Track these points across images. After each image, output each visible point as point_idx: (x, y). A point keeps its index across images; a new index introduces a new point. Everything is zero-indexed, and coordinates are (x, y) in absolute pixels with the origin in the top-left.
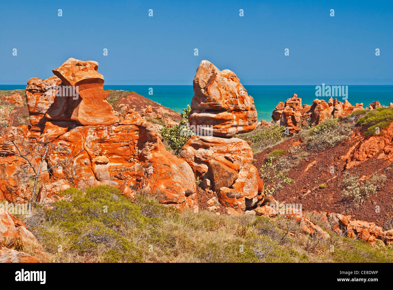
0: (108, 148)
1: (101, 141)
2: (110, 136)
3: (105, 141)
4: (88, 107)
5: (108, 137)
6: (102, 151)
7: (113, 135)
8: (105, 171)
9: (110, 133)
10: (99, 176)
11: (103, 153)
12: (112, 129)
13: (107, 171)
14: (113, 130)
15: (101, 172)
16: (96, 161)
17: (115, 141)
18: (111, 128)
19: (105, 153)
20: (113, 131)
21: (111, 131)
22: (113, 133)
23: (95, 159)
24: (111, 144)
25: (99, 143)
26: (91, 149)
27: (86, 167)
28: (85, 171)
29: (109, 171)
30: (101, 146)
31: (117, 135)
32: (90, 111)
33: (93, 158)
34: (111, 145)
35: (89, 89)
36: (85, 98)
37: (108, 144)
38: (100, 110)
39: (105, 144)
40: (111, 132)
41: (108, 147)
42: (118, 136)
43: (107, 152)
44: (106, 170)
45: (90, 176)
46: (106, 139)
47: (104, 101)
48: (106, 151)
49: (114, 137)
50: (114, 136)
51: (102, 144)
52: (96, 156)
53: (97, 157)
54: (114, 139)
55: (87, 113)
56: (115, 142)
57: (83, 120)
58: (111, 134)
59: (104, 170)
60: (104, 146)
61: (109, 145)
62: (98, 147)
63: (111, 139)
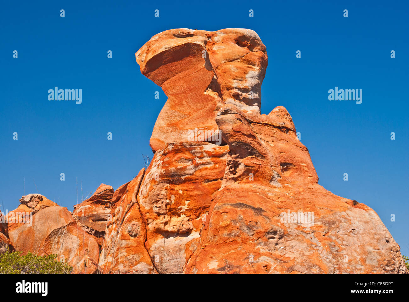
0: (191, 196)
1: (170, 179)
2: (197, 165)
3: (183, 177)
4: (176, 114)
5: (192, 169)
6: (177, 203)
7: (204, 164)
8: (177, 251)
9: (197, 159)
10: (161, 263)
11: (181, 209)
12: (204, 150)
13: (183, 252)
14: (206, 152)
15: (166, 255)
16: (157, 227)
17: (208, 177)
18: (201, 148)
19: (184, 208)
20: (205, 154)
21: (199, 155)
22: (207, 159)
23: (155, 222)
24: (200, 186)
25: (168, 185)
26: (147, 199)
27: (132, 241)
28: (127, 252)
29: (187, 250)
30: (174, 192)
31: (216, 163)
32: (177, 120)
33: (150, 221)
34: (198, 189)
35: (180, 74)
36: (173, 95)
37: (192, 186)
38: (195, 115)
39: (185, 186)
40: (200, 158)
41: (191, 193)
42: (217, 166)
43: (188, 205)
44: (180, 250)
45: (138, 263)
46: (183, 172)
47: (205, 93)
48: (187, 203)
49: (206, 169)
50: (209, 166)
51: (177, 188)
52: (159, 214)
53: (162, 217)
54: (205, 172)
55: (169, 125)
56: (208, 180)
57: (159, 140)
58: (198, 161)
59: (176, 249)
60: (181, 192)
61: (195, 189)
62: (164, 192)
63: (198, 174)
